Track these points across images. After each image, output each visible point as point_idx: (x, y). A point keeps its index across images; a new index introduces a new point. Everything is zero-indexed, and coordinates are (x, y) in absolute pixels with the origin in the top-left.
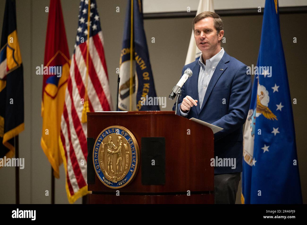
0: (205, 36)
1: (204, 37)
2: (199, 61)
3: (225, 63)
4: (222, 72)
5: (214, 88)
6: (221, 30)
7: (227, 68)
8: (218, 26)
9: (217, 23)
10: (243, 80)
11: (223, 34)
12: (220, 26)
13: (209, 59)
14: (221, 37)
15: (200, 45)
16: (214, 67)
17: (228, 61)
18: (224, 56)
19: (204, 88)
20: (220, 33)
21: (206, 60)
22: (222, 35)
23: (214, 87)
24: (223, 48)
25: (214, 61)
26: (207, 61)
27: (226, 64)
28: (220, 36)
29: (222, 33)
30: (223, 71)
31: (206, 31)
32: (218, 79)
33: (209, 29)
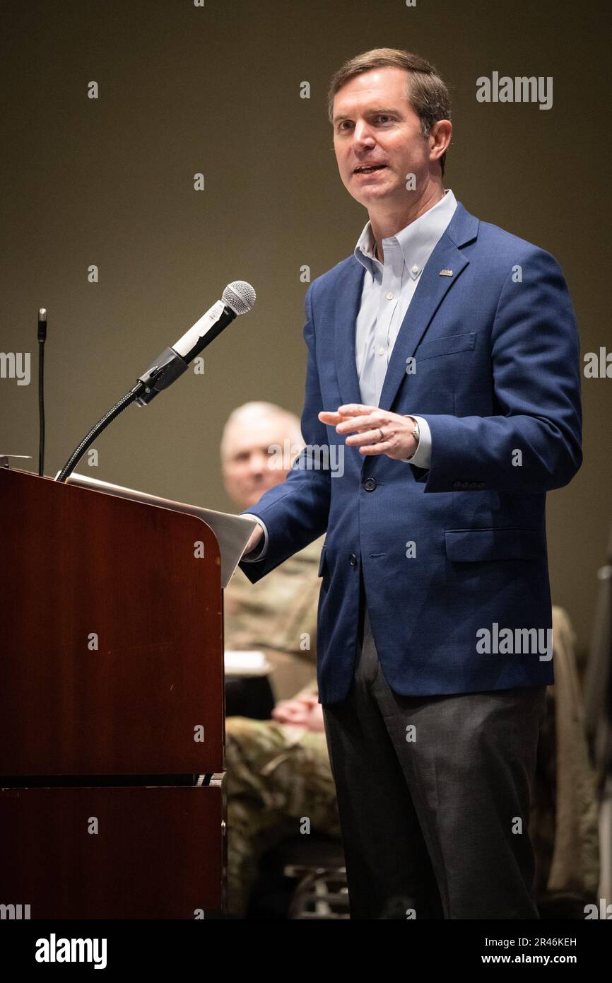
0: (374, 139)
1: (368, 141)
2: (357, 246)
3: (460, 248)
4: (450, 283)
5: (420, 346)
6: (439, 120)
7: (468, 264)
8: (424, 102)
9: (421, 92)
10: (537, 309)
11: (447, 134)
12: (434, 102)
13: (393, 235)
14: (442, 147)
15: (354, 176)
16: (415, 268)
17: (470, 239)
18: (457, 220)
19: (381, 350)
20: (436, 130)
21: (383, 241)
22: (444, 138)
23: (419, 344)
24: (450, 190)
25: (416, 240)
26: (386, 243)
27: (464, 250)
28: (438, 141)
29: (445, 130)
30: (453, 278)
31: (377, 122)
32: (434, 309)
33: (390, 112)
